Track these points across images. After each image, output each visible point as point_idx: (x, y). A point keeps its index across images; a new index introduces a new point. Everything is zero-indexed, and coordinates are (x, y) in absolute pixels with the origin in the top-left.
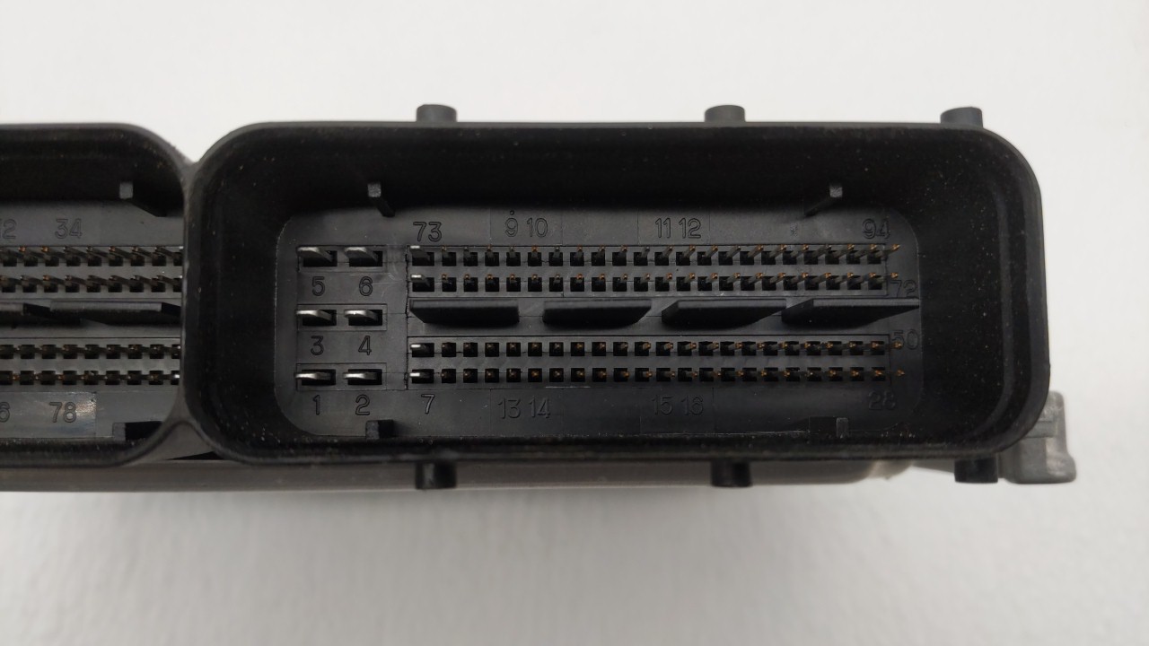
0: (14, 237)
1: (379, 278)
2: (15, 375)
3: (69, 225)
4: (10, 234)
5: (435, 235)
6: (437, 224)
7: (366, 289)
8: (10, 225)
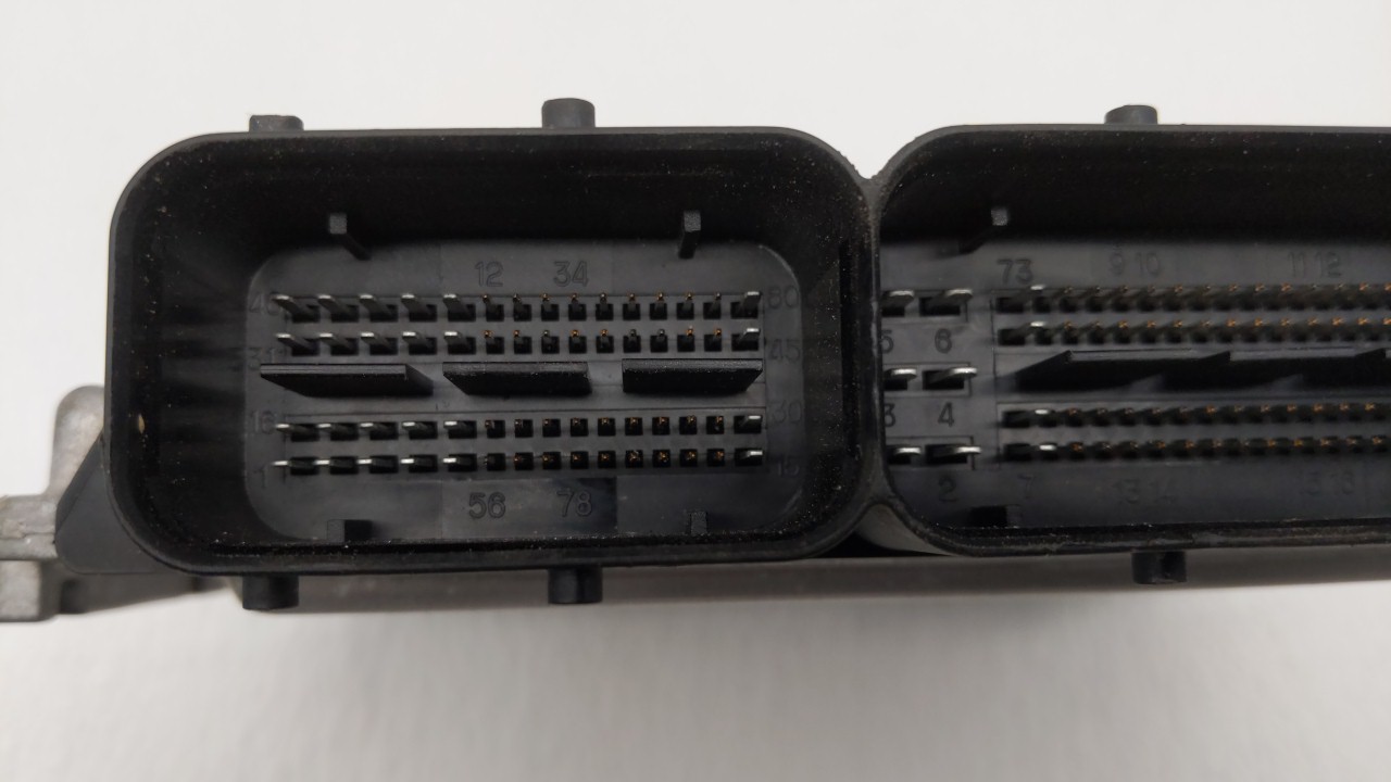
0: (501, 284)
1: (960, 330)
2: (509, 458)
3: (571, 269)
4: (495, 280)
5: (1025, 275)
6: (1026, 262)
7: (944, 344)
8: (494, 269)
